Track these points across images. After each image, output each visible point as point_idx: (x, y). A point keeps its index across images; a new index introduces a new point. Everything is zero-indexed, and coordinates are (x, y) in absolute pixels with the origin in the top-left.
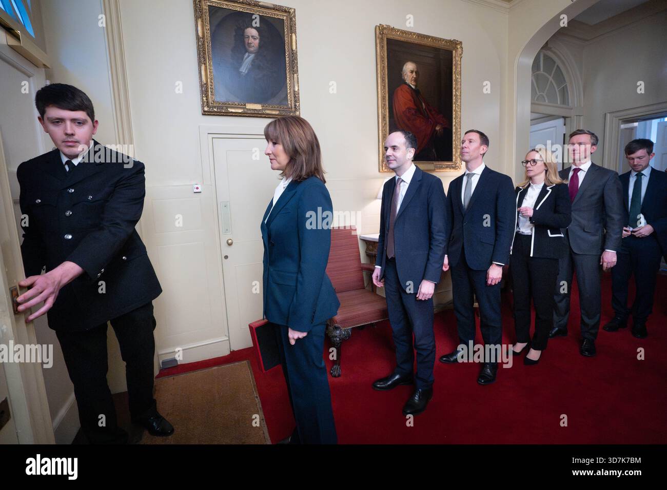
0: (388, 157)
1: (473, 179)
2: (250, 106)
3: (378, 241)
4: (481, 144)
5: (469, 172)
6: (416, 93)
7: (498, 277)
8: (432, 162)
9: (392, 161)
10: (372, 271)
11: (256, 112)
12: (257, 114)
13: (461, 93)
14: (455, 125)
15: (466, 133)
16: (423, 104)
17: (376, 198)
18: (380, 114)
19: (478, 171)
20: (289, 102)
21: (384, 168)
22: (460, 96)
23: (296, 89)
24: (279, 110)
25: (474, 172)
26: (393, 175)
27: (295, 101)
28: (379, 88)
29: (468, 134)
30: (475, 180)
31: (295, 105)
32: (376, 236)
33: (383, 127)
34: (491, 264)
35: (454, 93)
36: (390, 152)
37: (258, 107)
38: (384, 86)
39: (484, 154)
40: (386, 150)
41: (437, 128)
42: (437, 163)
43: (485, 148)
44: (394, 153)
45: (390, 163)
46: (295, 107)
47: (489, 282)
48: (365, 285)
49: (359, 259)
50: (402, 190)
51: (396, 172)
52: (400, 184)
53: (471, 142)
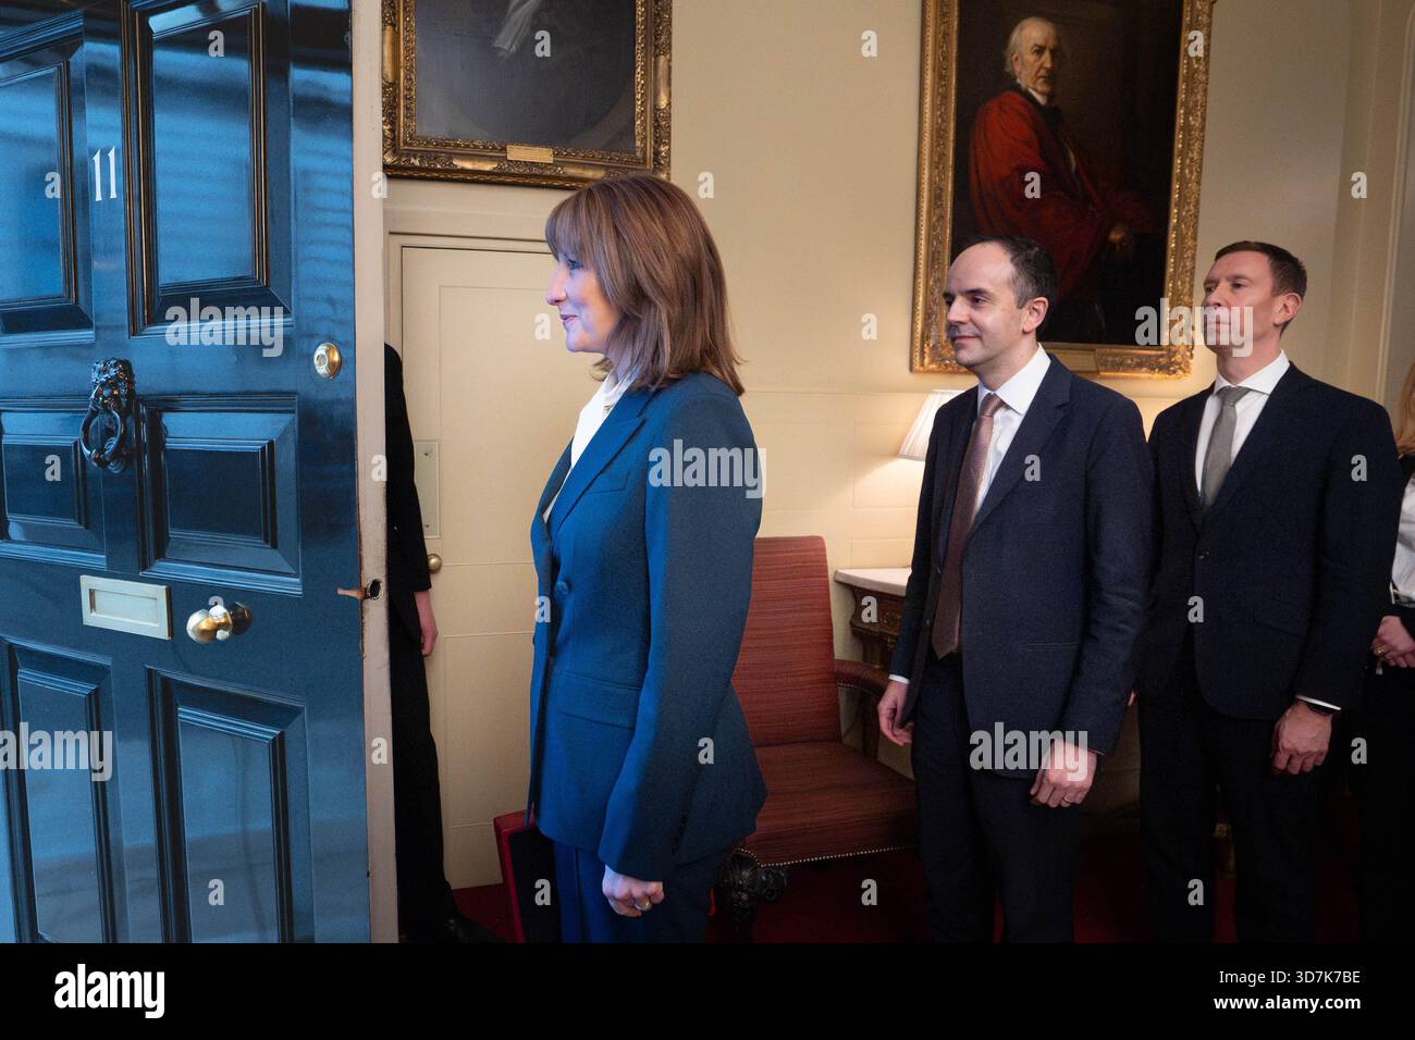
0: (953, 327)
1: (1240, 406)
2: (517, 153)
3: (903, 594)
4: (1276, 292)
5: (1226, 384)
6: (1048, 121)
7: (1315, 749)
8: (1088, 346)
9: (964, 341)
10: (880, 691)
11: (535, 171)
12: (535, 176)
13: (1204, 119)
14: (1177, 227)
15: (1220, 254)
16: (1072, 156)
17: (896, 453)
18: (925, 187)
19: (1264, 380)
20: (638, 143)
21: (927, 360)
22: (1203, 129)
23: (663, 103)
24: (606, 168)
25: (1244, 384)
26: (971, 382)
27: (658, 141)
28: (928, 100)
29: (1229, 257)
30: (1247, 414)
31: (657, 153)
32: (898, 577)
33: (931, 227)
34: (1292, 702)
35: (1180, 121)
36: (960, 310)
37: (543, 155)
38: (945, 97)
39: (1286, 324)
40: (950, 304)
41: (1115, 236)
42: (1103, 350)
43: (1291, 303)
44: (977, 315)
45: (962, 347)
46: (656, 160)
47: (1281, 762)
48: (843, 730)
49: (831, 645)
50: (999, 436)
51: (979, 375)
52: (992, 416)
53: (1237, 286)
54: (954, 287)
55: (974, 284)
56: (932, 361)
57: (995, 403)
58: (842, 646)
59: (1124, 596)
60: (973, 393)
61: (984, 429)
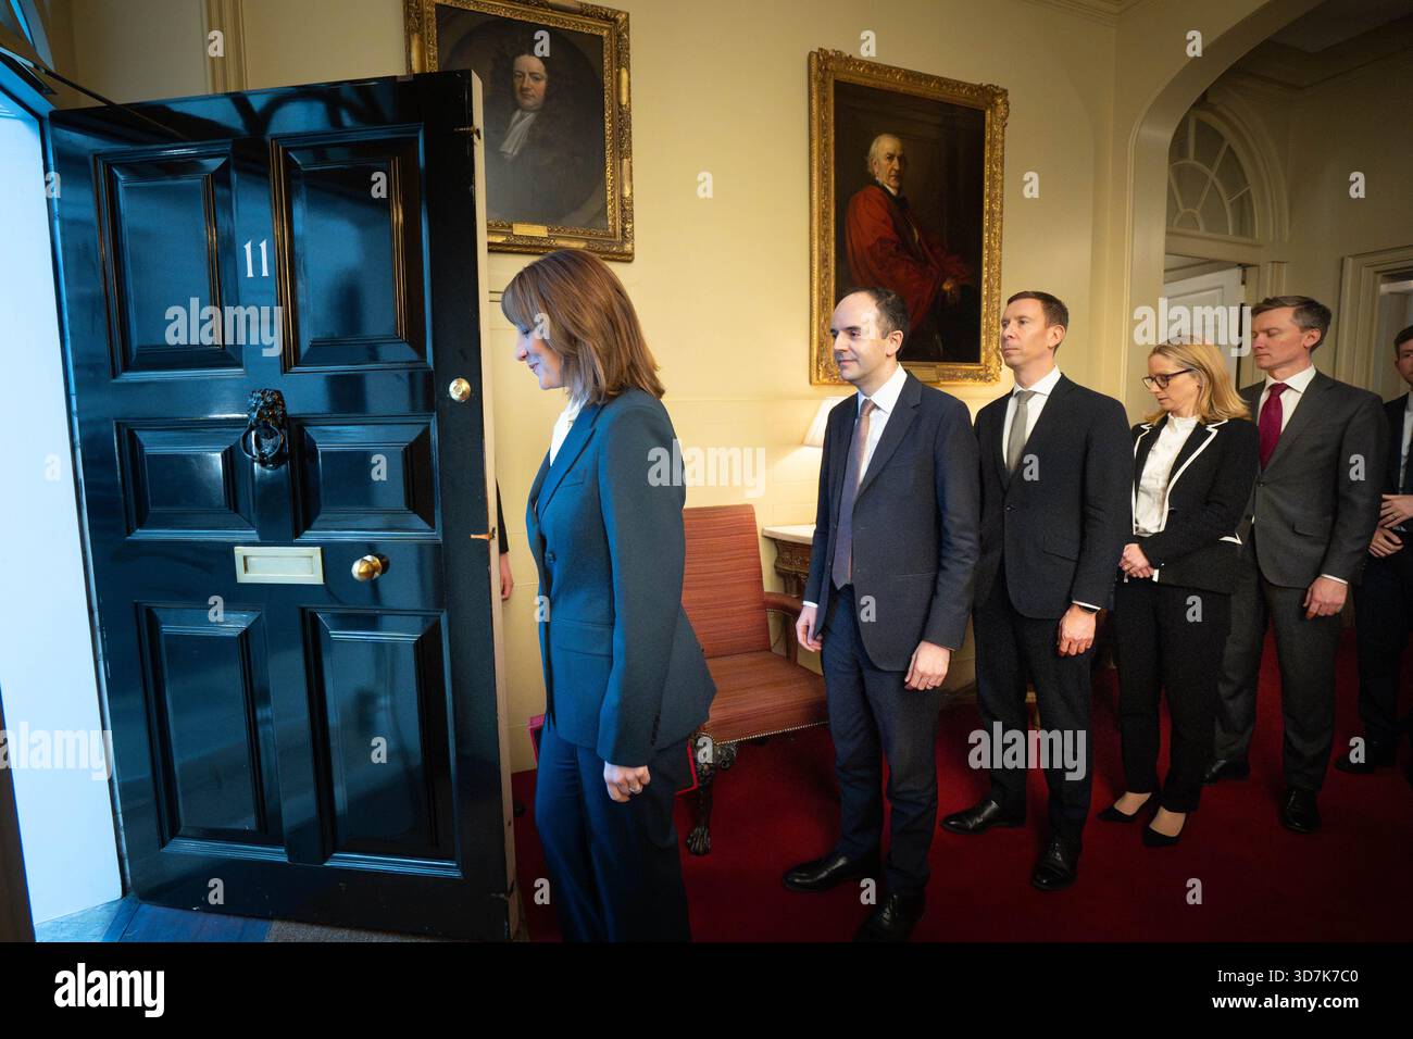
0: (839, 353)
1: (1030, 404)
2: (521, 230)
3: (811, 543)
4: (1048, 326)
5: (1020, 389)
6: (898, 206)
7: (1086, 637)
8: (931, 363)
9: (846, 364)
11: (535, 243)
12: (535, 246)
13: (1002, 206)
14: (987, 281)
15: (1010, 301)
16: (915, 231)
17: (802, 443)
18: (816, 253)
19: (1044, 385)
20: (610, 222)
21: (821, 377)
22: (1001, 213)
23: (627, 193)
24: (587, 240)
25: (1032, 389)
27: (624, 221)
28: (815, 192)
29: (1014, 304)
30: (1035, 408)
31: (624, 230)
32: (806, 531)
33: (821, 281)
34: (1068, 605)
35: (986, 207)
36: (842, 342)
37: (540, 231)
38: (827, 189)
39: (1057, 346)
40: (835, 337)
41: (947, 287)
43: (1058, 332)
44: (854, 345)
45: (843, 368)
46: (623, 234)
47: (1064, 647)
48: (772, 644)
49: (760, 582)
50: (874, 429)
51: (859, 387)
52: (868, 415)
53: (1022, 322)
54: (837, 325)
55: (850, 324)
56: (825, 377)
57: (870, 405)
58: (769, 583)
59: (965, 539)
60: (855, 398)
61: (863, 424)
